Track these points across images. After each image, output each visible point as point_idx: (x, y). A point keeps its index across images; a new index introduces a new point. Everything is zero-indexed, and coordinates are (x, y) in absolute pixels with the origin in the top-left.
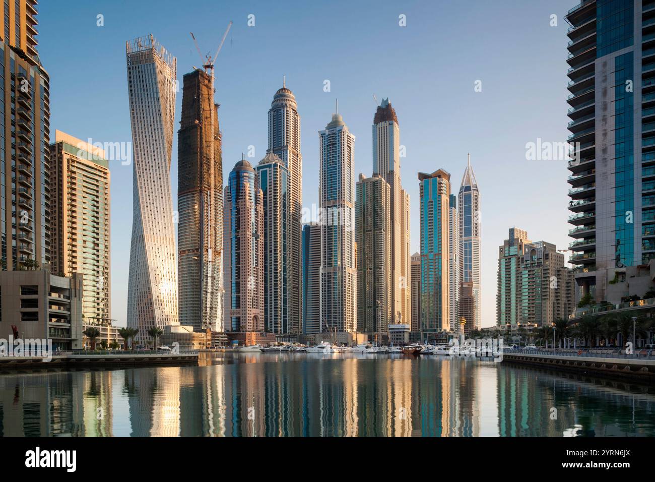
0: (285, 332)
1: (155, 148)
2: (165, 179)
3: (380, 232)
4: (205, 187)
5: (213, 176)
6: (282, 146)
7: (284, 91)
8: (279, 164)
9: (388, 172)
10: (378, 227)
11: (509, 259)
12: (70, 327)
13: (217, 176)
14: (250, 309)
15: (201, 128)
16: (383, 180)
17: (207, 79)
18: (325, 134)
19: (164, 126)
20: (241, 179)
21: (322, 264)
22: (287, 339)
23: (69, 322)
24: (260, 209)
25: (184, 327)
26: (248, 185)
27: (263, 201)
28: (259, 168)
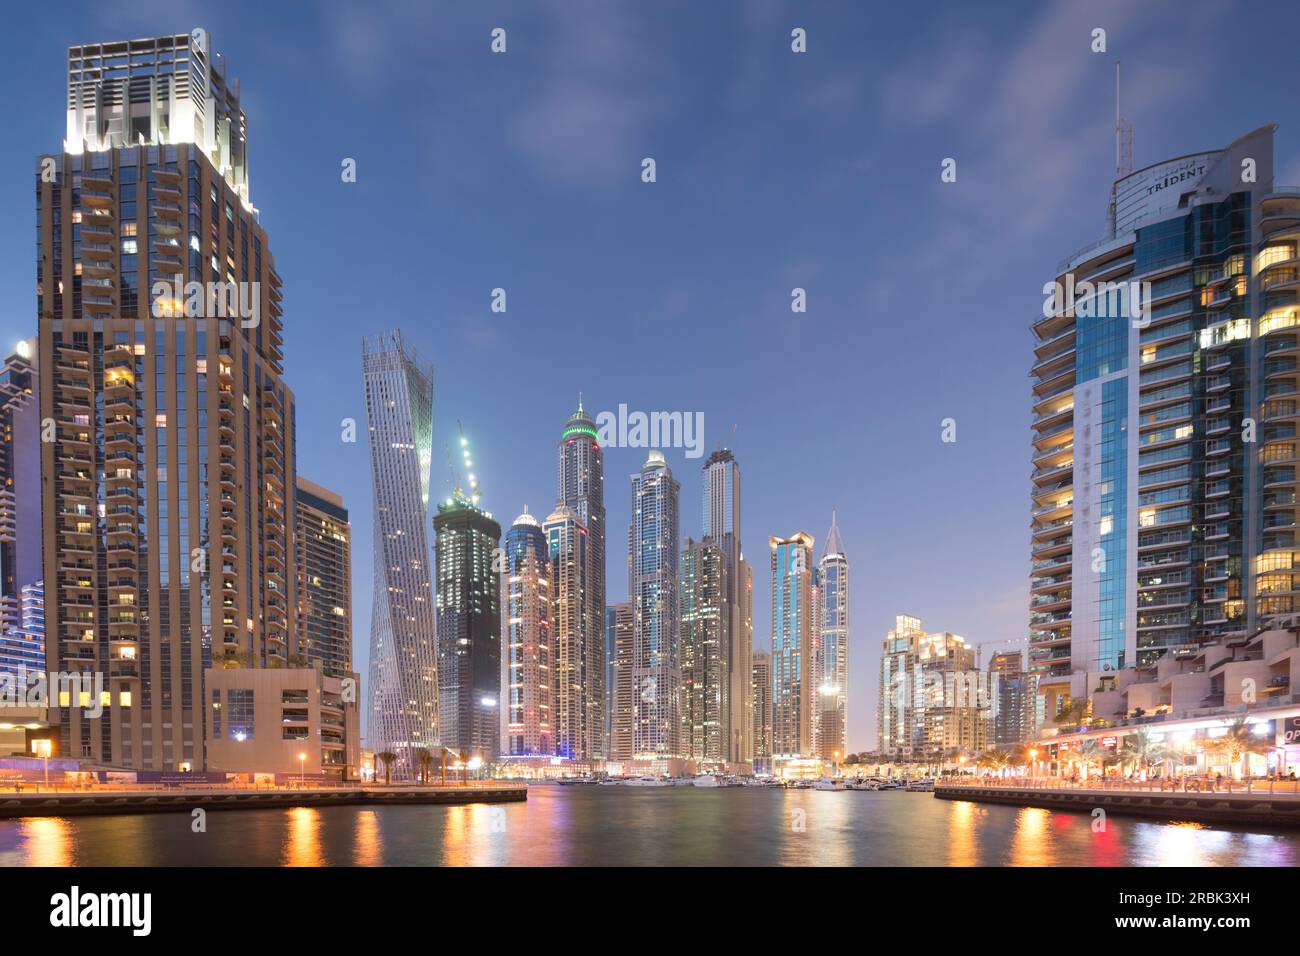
6: (578, 495)
8: (575, 521)
9: (725, 535)
11: (896, 657)
12: (345, 748)
18: (639, 480)
20: (523, 542)
21: (635, 664)
23: (343, 741)
26: (532, 550)
28: (547, 527)
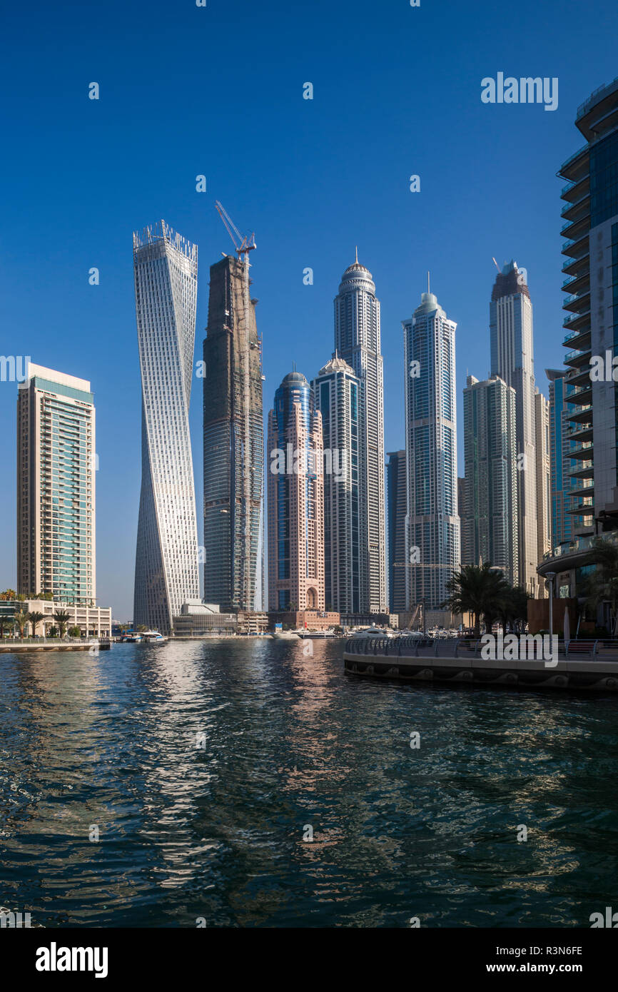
0: (356, 610)
1: (168, 368)
2: (181, 408)
3: (499, 461)
4: (237, 414)
5: (247, 399)
6: (353, 345)
7: (355, 268)
8: (345, 373)
9: (514, 370)
10: (495, 453)
13: (254, 397)
14: (303, 579)
15: (232, 335)
16: (502, 382)
17: (240, 268)
18: (410, 324)
19: (179, 339)
20: (290, 399)
21: (408, 512)
22: (359, 621)
24: (318, 438)
25: (207, 605)
26: (298, 406)
27: (321, 427)
28: (318, 381)
